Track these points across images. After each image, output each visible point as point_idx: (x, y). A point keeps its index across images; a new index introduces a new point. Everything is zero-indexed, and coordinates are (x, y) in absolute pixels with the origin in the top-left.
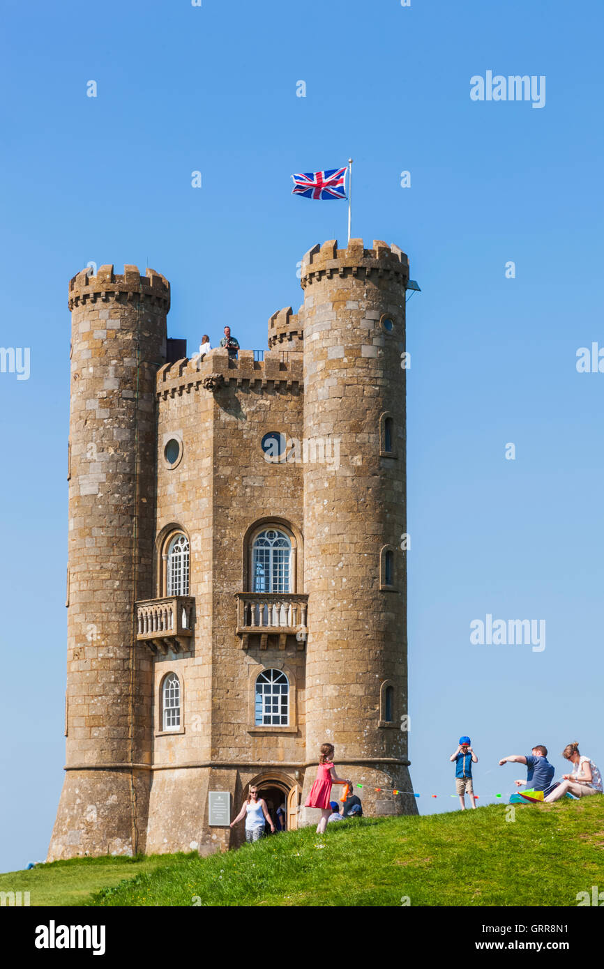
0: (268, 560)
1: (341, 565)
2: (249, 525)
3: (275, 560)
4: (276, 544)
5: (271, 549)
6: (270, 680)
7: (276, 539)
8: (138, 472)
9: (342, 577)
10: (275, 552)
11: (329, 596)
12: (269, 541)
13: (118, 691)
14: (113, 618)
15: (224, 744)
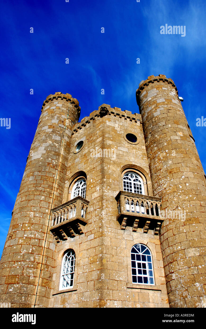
0: (131, 187)
1: (183, 177)
2: (122, 166)
3: (135, 188)
4: (134, 181)
5: (133, 182)
6: (140, 252)
7: (135, 178)
8: (62, 153)
9: (185, 183)
10: (135, 184)
11: (179, 194)
12: (131, 179)
13: (32, 259)
14: (37, 215)
15: (111, 298)
